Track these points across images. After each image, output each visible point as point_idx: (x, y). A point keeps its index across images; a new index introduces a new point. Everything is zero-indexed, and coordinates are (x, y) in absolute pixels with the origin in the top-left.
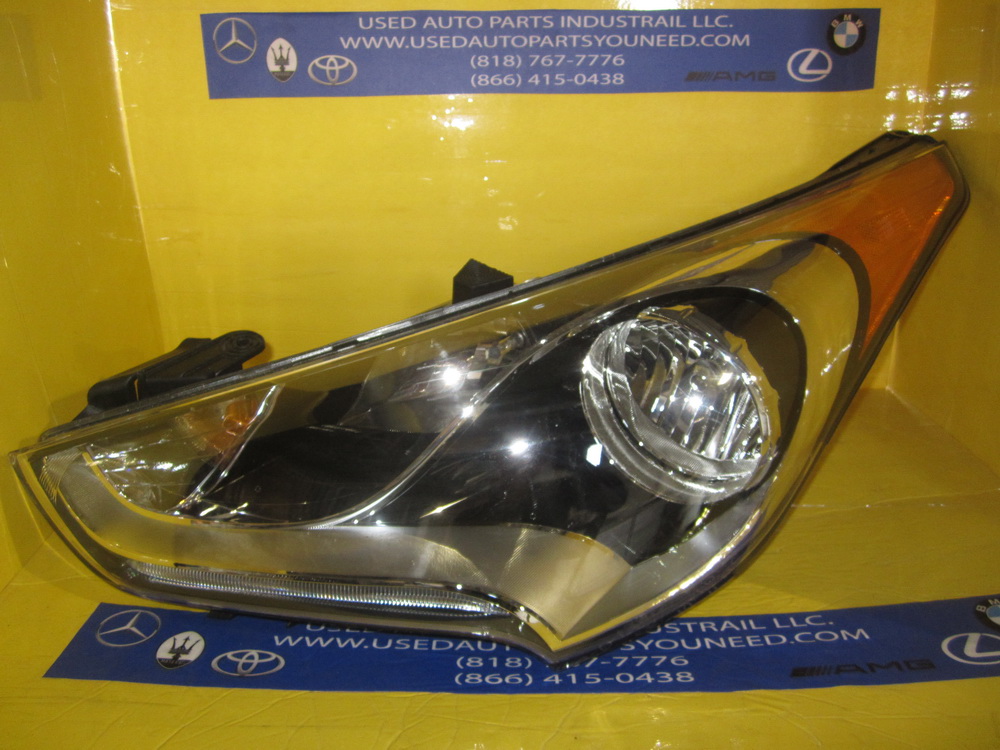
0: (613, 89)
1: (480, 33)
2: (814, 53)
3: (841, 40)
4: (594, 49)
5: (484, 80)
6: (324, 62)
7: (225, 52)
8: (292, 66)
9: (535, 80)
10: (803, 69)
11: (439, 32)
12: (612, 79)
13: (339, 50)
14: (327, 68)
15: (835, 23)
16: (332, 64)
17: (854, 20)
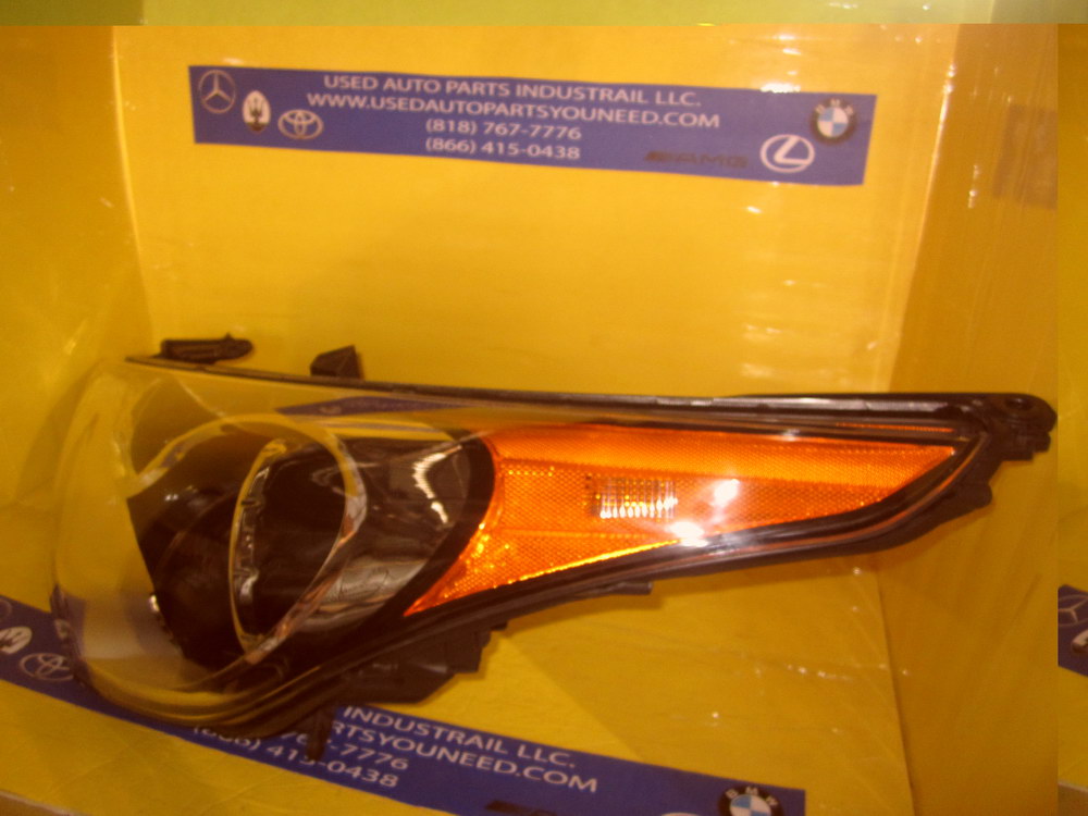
0: (566, 163)
1: (437, 97)
2: (793, 140)
3: (826, 128)
4: (550, 121)
5: (439, 144)
6: (293, 116)
7: (209, 102)
8: (265, 119)
9: (489, 148)
10: (780, 157)
11: (397, 94)
12: (567, 152)
13: (305, 105)
14: (296, 122)
15: (820, 109)
16: (300, 119)
17: (844, 105)
